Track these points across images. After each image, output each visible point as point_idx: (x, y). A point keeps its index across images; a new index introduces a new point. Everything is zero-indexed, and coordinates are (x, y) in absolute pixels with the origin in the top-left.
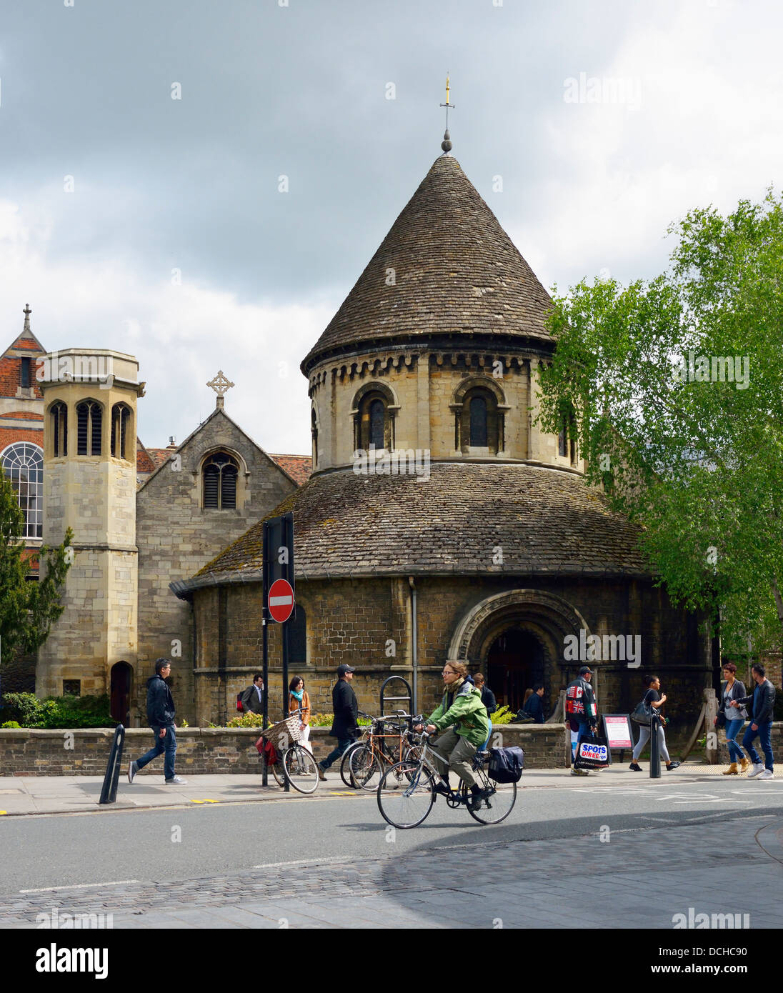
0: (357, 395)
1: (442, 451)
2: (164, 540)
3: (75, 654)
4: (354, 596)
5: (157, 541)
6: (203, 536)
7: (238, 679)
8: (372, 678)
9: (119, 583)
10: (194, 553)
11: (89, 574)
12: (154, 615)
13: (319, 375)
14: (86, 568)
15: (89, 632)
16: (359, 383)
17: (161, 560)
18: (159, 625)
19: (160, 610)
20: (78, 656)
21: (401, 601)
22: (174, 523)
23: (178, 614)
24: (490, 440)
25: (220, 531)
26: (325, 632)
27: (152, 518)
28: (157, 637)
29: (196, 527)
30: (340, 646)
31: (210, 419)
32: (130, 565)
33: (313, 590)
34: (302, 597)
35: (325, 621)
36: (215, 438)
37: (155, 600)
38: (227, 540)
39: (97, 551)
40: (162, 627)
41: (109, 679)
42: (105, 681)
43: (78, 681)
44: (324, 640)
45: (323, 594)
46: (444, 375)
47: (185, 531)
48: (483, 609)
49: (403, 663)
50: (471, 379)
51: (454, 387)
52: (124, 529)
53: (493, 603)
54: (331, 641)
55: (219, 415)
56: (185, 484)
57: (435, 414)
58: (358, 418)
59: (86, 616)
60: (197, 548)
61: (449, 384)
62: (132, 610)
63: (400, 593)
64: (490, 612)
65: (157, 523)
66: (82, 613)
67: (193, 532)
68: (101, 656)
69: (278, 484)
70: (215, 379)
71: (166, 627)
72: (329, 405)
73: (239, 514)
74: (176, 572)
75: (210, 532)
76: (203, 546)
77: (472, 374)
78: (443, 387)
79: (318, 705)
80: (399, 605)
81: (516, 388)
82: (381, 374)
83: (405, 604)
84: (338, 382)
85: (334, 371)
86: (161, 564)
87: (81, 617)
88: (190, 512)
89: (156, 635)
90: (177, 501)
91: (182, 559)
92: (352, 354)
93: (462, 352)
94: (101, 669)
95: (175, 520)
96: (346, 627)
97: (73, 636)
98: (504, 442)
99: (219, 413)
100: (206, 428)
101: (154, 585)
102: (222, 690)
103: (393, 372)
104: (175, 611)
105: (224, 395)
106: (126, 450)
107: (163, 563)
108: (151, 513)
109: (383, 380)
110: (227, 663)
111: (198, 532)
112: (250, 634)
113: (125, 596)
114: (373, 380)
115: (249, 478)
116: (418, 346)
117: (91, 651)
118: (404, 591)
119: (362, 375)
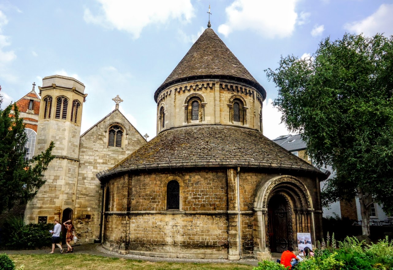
0: (187, 98)
1: (224, 121)
2: (90, 157)
3: (46, 204)
4: (207, 176)
5: (88, 157)
6: (108, 157)
7: (138, 217)
8: (216, 217)
9: (70, 174)
10: (103, 163)
11: (56, 169)
12: (84, 188)
13: (167, 92)
14: (55, 166)
15: (54, 194)
16: (187, 94)
17: (89, 165)
18: (86, 192)
19: (87, 186)
20: (47, 206)
21: (232, 179)
22: (96, 151)
23: (95, 188)
24: (241, 120)
25: (114, 155)
26: (191, 194)
27: (86, 148)
28: (85, 197)
29: (105, 153)
30: (199, 201)
31: (113, 112)
32: (76, 166)
33: (184, 174)
34: (178, 177)
35: (190, 188)
36: (115, 119)
37: (85, 182)
38: (118, 159)
39: (61, 159)
40: (87, 193)
41: (62, 216)
42: (60, 217)
43: (46, 217)
44: (190, 198)
45: (190, 175)
46: (225, 92)
47: (100, 154)
48: (272, 184)
49: (234, 210)
50: (235, 95)
51: (229, 97)
52: (74, 151)
53: (275, 181)
54: (194, 198)
55: (117, 111)
56: (101, 135)
57: (222, 107)
58: (187, 108)
59: (53, 187)
60: (105, 161)
61: (227, 96)
62: (74, 186)
63: (232, 175)
64: (274, 185)
65: (88, 150)
66: (51, 186)
67: (103, 155)
68: (59, 206)
69: (139, 139)
70: (116, 98)
71: (89, 193)
72: (173, 103)
73: (123, 149)
74: (95, 171)
75: (111, 155)
76: (107, 161)
77: (235, 93)
78: (224, 97)
79: (186, 231)
80: (231, 181)
81: (250, 101)
82: (198, 90)
83: (234, 180)
84: (177, 94)
85: (176, 90)
86: (89, 167)
87: (50, 188)
88: (103, 147)
89: (84, 196)
90: (97, 142)
91: (98, 165)
92: (185, 82)
93: (232, 84)
94: (58, 211)
95: (96, 149)
96: (202, 191)
97: (46, 196)
98: (246, 121)
99: (117, 110)
100: (111, 115)
101: (85, 176)
102: (128, 222)
103: (203, 89)
104: (94, 187)
105: (119, 104)
106: (77, 119)
107: (90, 167)
108: (86, 146)
109: (200, 93)
110: (131, 209)
111: (106, 155)
112: (146, 195)
113: (72, 179)
114: (194, 92)
115: (128, 136)
116: (215, 80)
117: (54, 203)
118: (234, 174)
119: (189, 91)
